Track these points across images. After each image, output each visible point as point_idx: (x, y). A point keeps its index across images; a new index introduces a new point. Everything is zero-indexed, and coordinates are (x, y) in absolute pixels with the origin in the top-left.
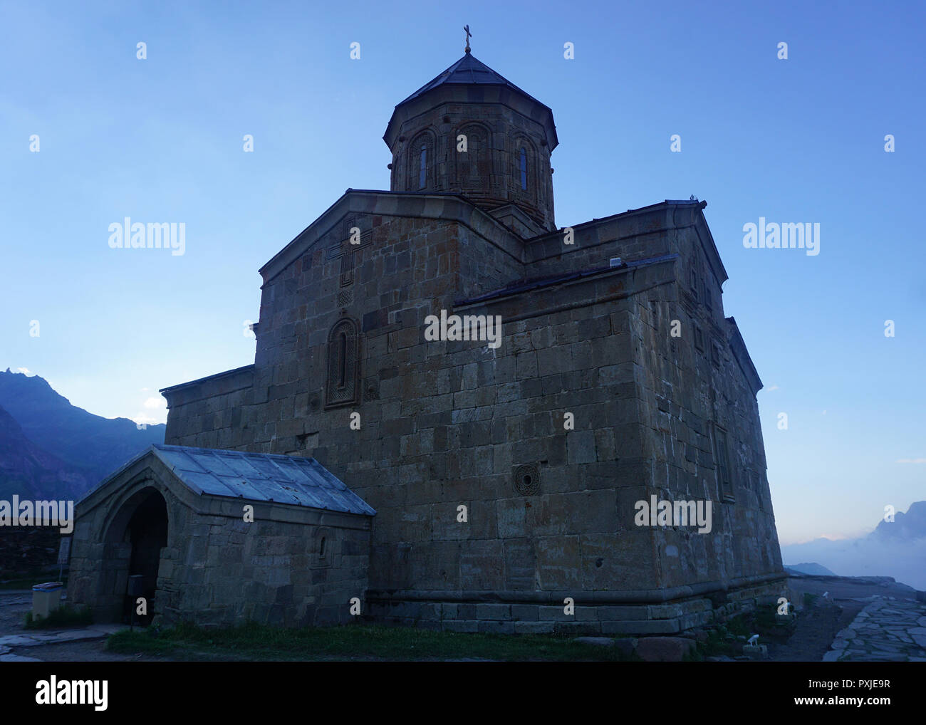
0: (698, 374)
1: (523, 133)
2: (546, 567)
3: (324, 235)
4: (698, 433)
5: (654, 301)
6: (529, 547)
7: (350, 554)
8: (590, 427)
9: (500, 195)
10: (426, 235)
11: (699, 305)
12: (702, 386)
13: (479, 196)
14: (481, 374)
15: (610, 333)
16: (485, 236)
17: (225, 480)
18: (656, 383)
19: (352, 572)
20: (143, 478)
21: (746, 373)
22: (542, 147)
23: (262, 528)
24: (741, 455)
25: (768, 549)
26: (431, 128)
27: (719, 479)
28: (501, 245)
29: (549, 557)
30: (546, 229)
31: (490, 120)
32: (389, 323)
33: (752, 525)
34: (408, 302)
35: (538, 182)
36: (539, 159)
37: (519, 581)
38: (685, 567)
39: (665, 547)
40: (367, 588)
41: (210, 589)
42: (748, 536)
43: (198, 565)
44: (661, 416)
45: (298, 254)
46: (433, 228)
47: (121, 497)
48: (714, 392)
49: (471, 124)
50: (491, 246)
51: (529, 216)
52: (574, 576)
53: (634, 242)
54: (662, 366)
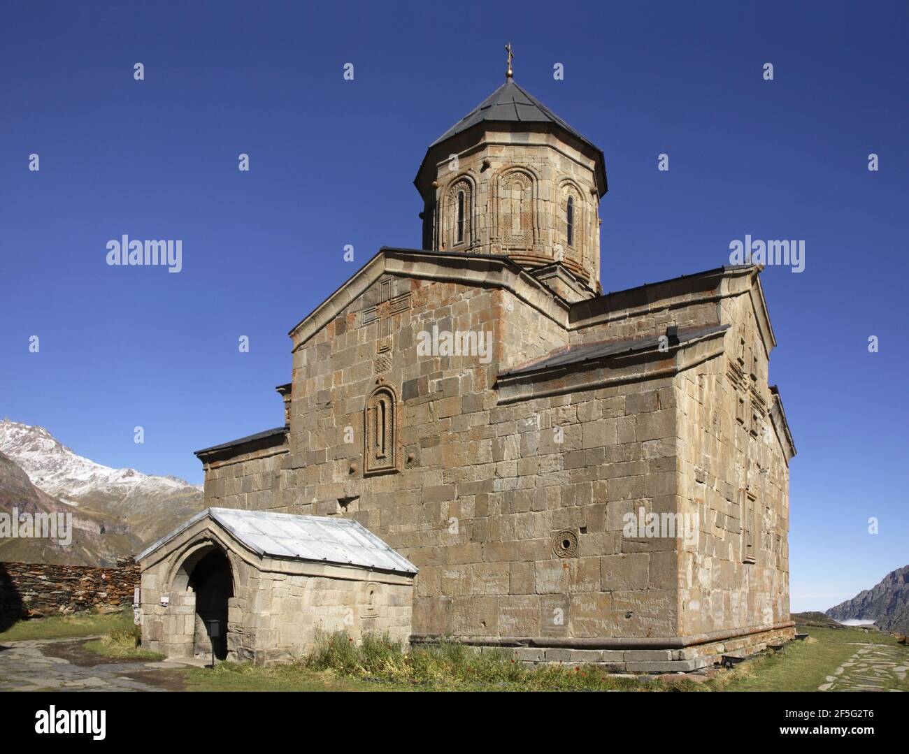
0: (736, 445)
1: (570, 179)
2: (579, 619)
3: (356, 298)
4: (729, 500)
5: (701, 375)
6: (564, 602)
7: (396, 605)
8: (630, 497)
9: (544, 252)
10: (468, 300)
11: (744, 375)
12: (738, 456)
13: (521, 253)
14: (523, 445)
15: (656, 408)
16: (531, 302)
17: (279, 540)
18: (695, 456)
19: (398, 620)
20: (202, 538)
21: (781, 440)
22: (590, 195)
23: (318, 583)
24: (767, 520)
25: (780, 602)
26: (469, 172)
27: (743, 542)
28: (546, 311)
29: (582, 610)
30: (591, 290)
31: (535, 165)
32: (429, 391)
33: (767, 581)
34: (449, 371)
35: (584, 236)
36: (587, 209)
37: (553, 630)
38: (704, 619)
39: (689, 601)
40: (410, 634)
41: (276, 632)
42: (763, 591)
43: (265, 613)
44: (697, 487)
45: (330, 316)
46: (476, 293)
47: (182, 554)
48: (749, 461)
49: (514, 169)
50: (536, 312)
51: (575, 276)
52: (604, 625)
53: (686, 310)
54: (703, 439)
